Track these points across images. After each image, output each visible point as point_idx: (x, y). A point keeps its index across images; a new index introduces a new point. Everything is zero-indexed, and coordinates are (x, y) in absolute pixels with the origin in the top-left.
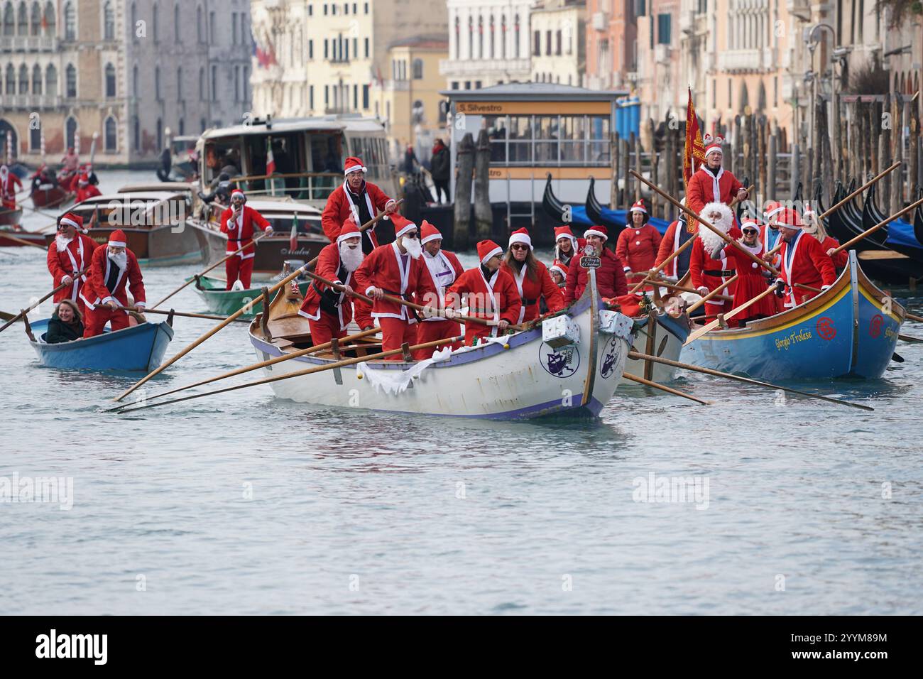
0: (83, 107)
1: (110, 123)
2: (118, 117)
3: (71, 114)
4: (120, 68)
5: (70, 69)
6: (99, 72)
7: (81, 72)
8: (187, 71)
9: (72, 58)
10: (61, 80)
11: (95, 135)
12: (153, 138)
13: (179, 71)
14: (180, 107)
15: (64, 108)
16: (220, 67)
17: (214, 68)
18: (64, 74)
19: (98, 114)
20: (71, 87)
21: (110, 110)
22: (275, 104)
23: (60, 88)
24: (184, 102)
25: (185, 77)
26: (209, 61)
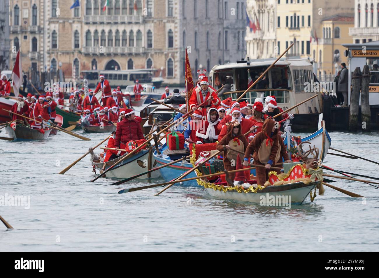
0: (156, 53)
1: (170, 61)
2: (174, 59)
3: (149, 57)
4: (176, 32)
5: (149, 32)
6: (165, 35)
7: (155, 34)
8: (212, 34)
9: (150, 26)
10: (144, 38)
11: (162, 68)
12: (193, 70)
13: (208, 33)
14: (208, 53)
15: (145, 54)
16: (229, 31)
17: (226, 32)
18: (146, 35)
19: (163, 56)
20: (149, 43)
21: (170, 55)
22: (259, 51)
23: (144, 43)
24: (210, 50)
25: (211, 37)
26: (224, 28)
